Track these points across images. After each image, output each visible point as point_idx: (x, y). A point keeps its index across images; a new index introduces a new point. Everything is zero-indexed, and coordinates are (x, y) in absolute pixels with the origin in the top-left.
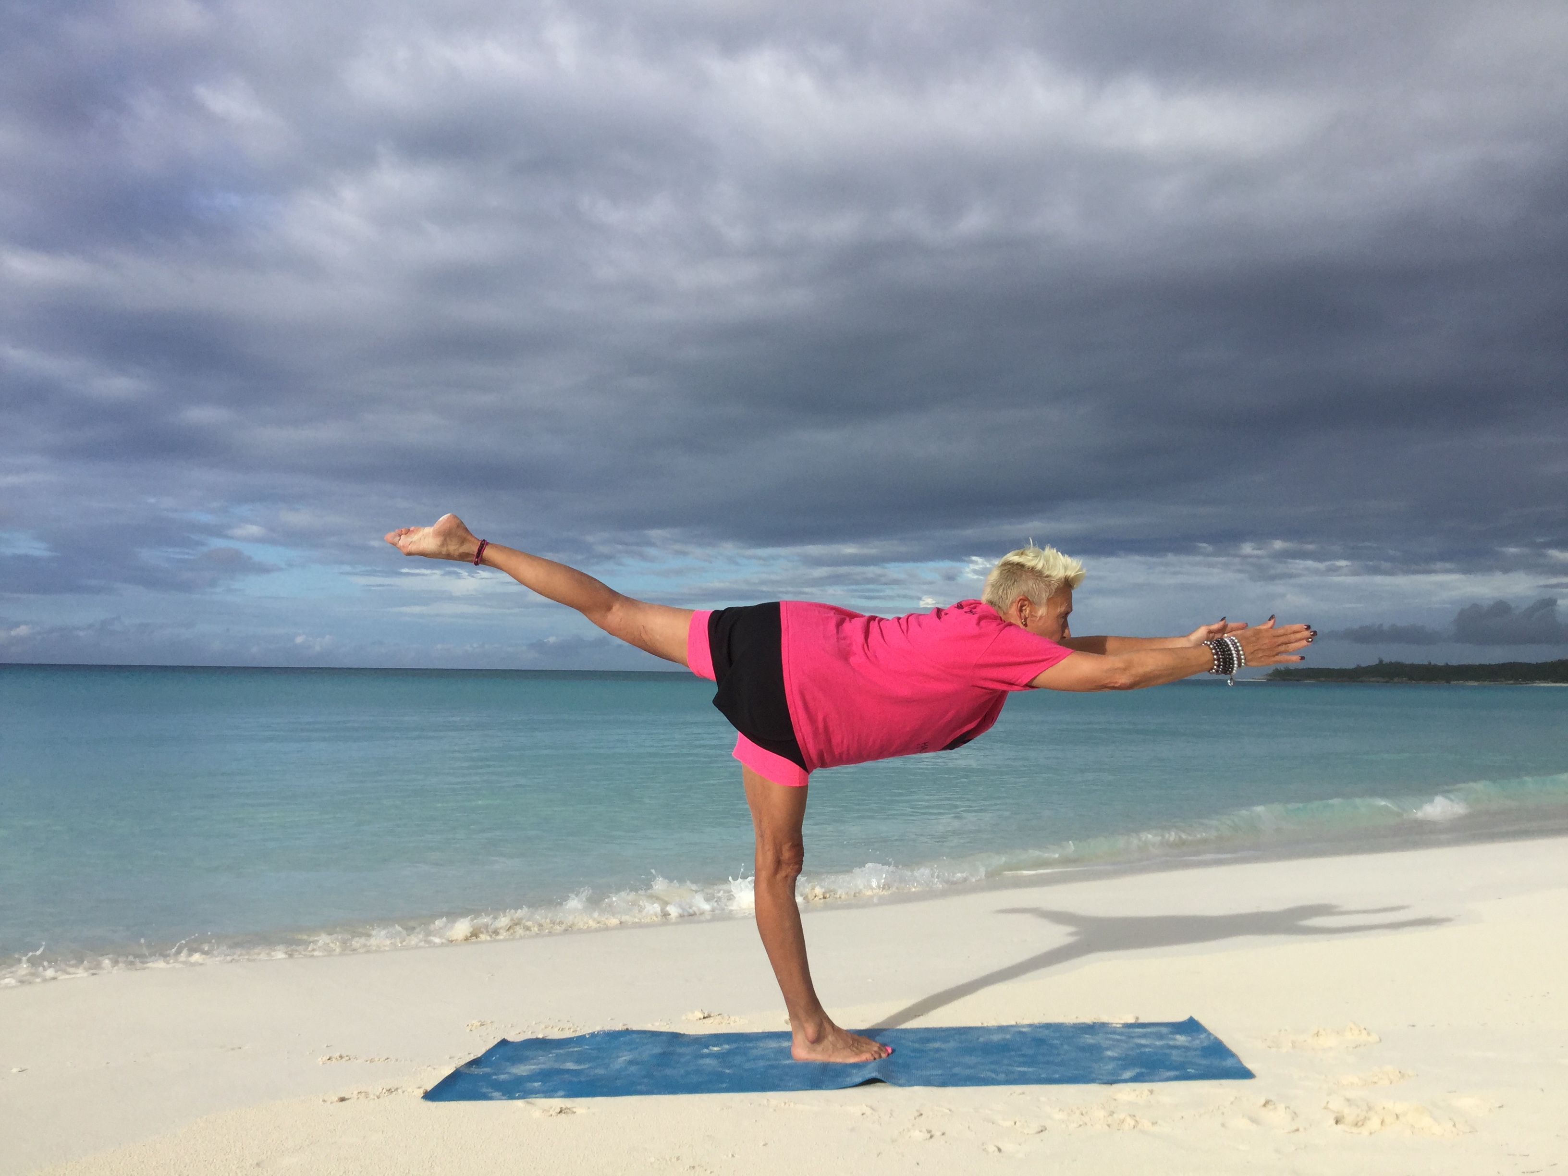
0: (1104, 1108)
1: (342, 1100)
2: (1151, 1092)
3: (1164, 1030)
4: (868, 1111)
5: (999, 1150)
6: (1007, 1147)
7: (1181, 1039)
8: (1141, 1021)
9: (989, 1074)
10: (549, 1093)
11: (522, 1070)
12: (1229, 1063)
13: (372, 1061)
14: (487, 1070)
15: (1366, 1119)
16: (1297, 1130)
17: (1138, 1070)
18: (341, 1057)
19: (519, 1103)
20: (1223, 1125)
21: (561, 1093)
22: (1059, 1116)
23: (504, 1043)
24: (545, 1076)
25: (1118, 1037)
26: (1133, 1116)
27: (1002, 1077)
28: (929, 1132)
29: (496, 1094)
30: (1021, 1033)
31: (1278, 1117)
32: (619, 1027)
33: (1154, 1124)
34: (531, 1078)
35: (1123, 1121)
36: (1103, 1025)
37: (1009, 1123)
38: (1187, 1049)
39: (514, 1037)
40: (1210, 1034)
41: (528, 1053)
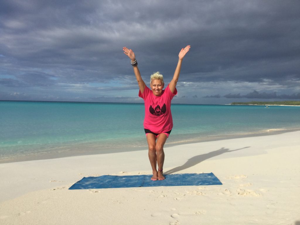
0: (196, 191)
1: (54, 190)
2: (205, 187)
3: (207, 175)
4: (153, 191)
5: (177, 199)
6: (178, 198)
7: (210, 177)
8: (204, 173)
9: (174, 184)
10: (92, 188)
11: (87, 183)
12: (218, 182)
13: (60, 182)
14: (81, 183)
15: (244, 193)
16: (231, 195)
17: (201, 183)
18: (54, 181)
19: (88, 190)
20: (218, 194)
21: (95, 188)
22: (188, 192)
23: (84, 178)
24: (92, 184)
25: (198, 176)
26: (201, 192)
27: (176, 184)
28: (164, 195)
29: (82, 188)
30: (180, 175)
31: (228, 193)
32: (107, 175)
33: (205, 194)
34: (89, 185)
35: (199, 193)
36: (196, 174)
37: (179, 194)
38: (210, 179)
39: (87, 176)
40: (215, 176)
41: (89, 180)
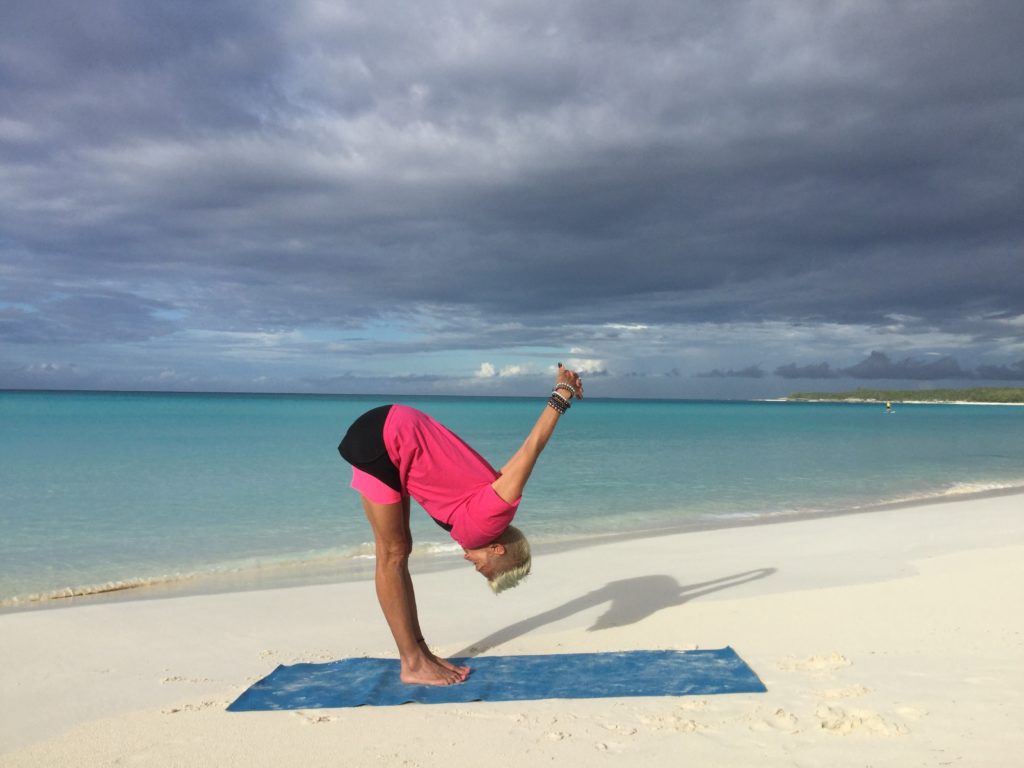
0: (674, 716)
1: (175, 711)
2: (705, 703)
3: (711, 655)
4: (522, 718)
5: (606, 747)
6: (612, 745)
7: (721, 662)
8: (700, 649)
9: (598, 689)
10: (310, 705)
11: (292, 688)
12: (751, 680)
13: (196, 681)
14: (270, 688)
15: (842, 723)
16: (798, 732)
17: (693, 686)
18: (176, 678)
19: (292, 713)
20: (750, 728)
21: (318, 705)
22: (645, 721)
23: (281, 668)
24: (307, 692)
25: (681, 661)
26: (693, 721)
27: (605, 691)
28: (561, 734)
29: (276, 706)
30: (619, 658)
31: (785, 721)
32: (360, 655)
33: (706, 727)
34: (299, 693)
35: (686, 725)
36: (673, 652)
37: (613, 727)
38: (725, 670)
39: (289, 662)
40: (739, 659)
41: (298, 675)
